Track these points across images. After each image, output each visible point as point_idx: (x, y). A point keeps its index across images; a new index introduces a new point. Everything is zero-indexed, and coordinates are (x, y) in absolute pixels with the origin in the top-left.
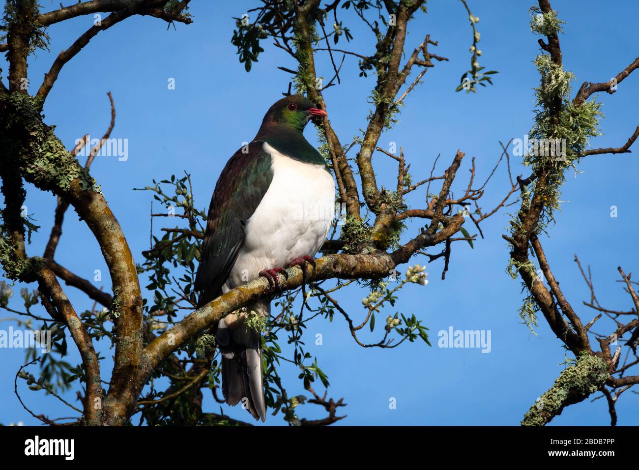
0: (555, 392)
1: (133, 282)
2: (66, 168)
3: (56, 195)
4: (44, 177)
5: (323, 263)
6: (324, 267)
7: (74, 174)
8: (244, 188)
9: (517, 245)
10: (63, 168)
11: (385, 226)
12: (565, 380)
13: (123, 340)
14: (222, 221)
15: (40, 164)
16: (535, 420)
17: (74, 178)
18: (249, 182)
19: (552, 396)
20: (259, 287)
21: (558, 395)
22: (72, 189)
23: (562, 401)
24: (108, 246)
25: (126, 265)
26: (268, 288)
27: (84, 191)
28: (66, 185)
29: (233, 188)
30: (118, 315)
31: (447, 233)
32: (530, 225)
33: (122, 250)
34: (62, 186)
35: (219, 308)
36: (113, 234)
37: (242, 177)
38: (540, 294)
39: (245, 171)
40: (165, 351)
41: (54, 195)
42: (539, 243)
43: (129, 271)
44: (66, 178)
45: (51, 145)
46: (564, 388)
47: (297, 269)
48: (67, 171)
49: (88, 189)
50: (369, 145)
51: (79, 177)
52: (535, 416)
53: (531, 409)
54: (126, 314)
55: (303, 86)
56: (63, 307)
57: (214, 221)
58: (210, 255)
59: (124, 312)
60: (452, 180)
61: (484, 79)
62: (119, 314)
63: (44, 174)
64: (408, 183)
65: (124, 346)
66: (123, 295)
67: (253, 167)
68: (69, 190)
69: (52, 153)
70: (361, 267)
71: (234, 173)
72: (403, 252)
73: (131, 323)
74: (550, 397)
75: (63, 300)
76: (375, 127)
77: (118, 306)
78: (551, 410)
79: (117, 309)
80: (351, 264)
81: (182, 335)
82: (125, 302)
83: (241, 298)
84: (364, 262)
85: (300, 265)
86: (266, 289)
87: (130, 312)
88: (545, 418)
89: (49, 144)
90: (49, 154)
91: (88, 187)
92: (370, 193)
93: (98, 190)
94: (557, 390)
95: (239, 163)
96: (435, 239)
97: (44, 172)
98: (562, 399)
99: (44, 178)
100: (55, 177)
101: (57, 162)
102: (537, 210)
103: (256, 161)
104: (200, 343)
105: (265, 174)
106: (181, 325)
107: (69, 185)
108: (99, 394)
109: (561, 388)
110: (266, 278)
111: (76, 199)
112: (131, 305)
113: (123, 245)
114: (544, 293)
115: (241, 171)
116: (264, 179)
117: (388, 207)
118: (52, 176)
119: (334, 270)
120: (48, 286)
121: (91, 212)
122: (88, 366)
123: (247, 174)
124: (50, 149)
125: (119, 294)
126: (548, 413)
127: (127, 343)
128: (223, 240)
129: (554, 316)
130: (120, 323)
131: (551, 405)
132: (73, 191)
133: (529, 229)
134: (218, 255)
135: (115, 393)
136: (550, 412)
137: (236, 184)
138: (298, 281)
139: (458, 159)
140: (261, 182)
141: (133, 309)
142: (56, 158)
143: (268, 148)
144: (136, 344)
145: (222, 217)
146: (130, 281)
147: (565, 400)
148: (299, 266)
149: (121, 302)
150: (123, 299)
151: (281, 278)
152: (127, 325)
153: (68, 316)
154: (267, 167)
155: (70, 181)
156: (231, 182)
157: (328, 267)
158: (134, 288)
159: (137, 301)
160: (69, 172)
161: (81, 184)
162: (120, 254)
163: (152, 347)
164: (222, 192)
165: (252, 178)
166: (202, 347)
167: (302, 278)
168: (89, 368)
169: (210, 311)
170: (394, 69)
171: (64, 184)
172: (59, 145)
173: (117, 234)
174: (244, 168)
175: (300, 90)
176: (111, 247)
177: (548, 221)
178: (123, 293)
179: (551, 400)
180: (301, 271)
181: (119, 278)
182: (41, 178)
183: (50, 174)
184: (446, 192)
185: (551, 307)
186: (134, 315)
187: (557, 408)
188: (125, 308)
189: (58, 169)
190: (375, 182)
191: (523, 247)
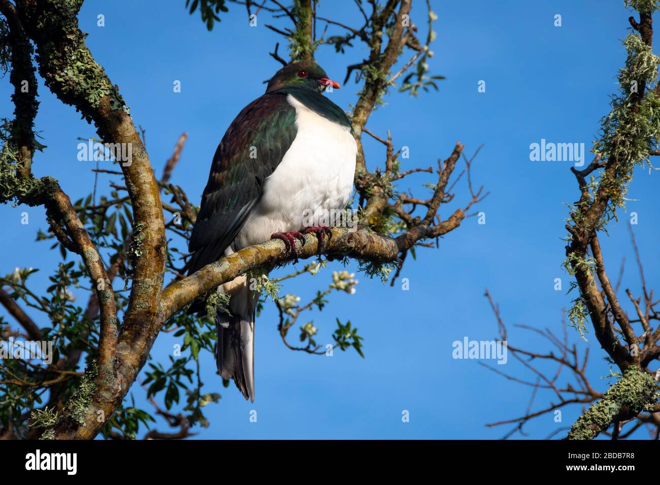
0: (607, 405)
1: (160, 220)
2: (97, 82)
3: (80, 111)
4: (73, 87)
5: (338, 235)
6: (339, 240)
7: (105, 90)
8: (261, 140)
9: (578, 239)
10: (94, 81)
11: (379, 211)
12: (618, 394)
13: (143, 283)
14: (233, 175)
15: (70, 73)
16: (585, 432)
17: (105, 95)
18: (268, 135)
19: (603, 408)
20: (276, 249)
21: (610, 409)
22: (101, 107)
23: (613, 416)
24: (134, 175)
25: (153, 199)
26: (284, 252)
27: (115, 110)
28: (95, 101)
29: (248, 140)
30: (139, 253)
31: (447, 226)
32: (593, 219)
33: (151, 182)
34: (92, 101)
35: (236, 265)
36: (142, 163)
37: (260, 128)
38: (594, 296)
39: (264, 123)
40: (180, 302)
41: (77, 111)
42: (598, 241)
43: (156, 206)
44: (96, 92)
45: (83, 54)
46: (616, 402)
47: (312, 237)
48: (98, 85)
49: (119, 109)
50: (359, 122)
51: (110, 94)
52: (585, 428)
53: (578, 420)
54: (149, 253)
55: (299, 47)
56: (79, 235)
57: (221, 174)
58: (215, 212)
59: (148, 251)
60: (451, 171)
61: (430, 83)
62: (141, 253)
63: (74, 85)
64: (395, 169)
65: (143, 288)
66: (148, 232)
67: (274, 120)
68: (98, 106)
69: (82, 63)
70: (370, 247)
71: (250, 124)
72: (407, 239)
73: (154, 264)
74: (601, 409)
75: (79, 228)
76: (366, 104)
77: (140, 243)
78: (601, 423)
79: (138, 246)
80: (363, 241)
81: (198, 288)
82: (149, 240)
83: (258, 257)
84: (373, 242)
85: (315, 232)
86: (282, 252)
87: (154, 252)
88: (594, 432)
89: (81, 52)
90: (79, 64)
91: (119, 106)
92: (360, 173)
93: (128, 112)
94: (609, 403)
95: (257, 114)
96: (435, 231)
97: (74, 82)
98: (614, 413)
99: (73, 89)
100: (85, 90)
101: (89, 74)
102: (602, 203)
103: (278, 114)
104: (212, 300)
105: (287, 129)
106: (198, 277)
107: (99, 102)
108: (115, 338)
109: (613, 401)
110: (282, 241)
111: (104, 118)
112: (155, 244)
113: (151, 177)
114: (597, 296)
115: (259, 123)
116: (287, 135)
117: (382, 190)
118: (82, 88)
119: (348, 244)
120: (62, 211)
121: (119, 135)
122: (106, 305)
123: (266, 126)
124: (81, 58)
125: (143, 230)
126: (598, 427)
127: (147, 286)
128: (232, 196)
129: (604, 323)
130: (141, 262)
131: (602, 418)
132: (102, 108)
133: (592, 224)
134: (224, 213)
135: (129, 341)
136: (600, 426)
137: (253, 136)
138: (312, 249)
139: (458, 150)
140: (282, 136)
141: (158, 249)
142: (87, 69)
143: (293, 100)
144: (157, 289)
145: (232, 170)
146: (157, 218)
147: (616, 415)
148: (315, 234)
149: (144, 240)
150: (147, 237)
151: (298, 243)
152: (149, 265)
153: (85, 246)
154: (290, 122)
155: (101, 97)
156: (247, 133)
157: (342, 240)
158: (160, 226)
159: (162, 241)
160: (100, 86)
161: (112, 103)
162: (148, 186)
163: (167, 296)
164: (234, 143)
165: (272, 131)
166: (213, 305)
167: (317, 248)
168: (105, 307)
169: (228, 267)
170: (395, 44)
171: (94, 99)
172: (89, 55)
173: (145, 164)
174: (263, 120)
175: (296, 51)
176: (138, 177)
177: (609, 219)
178: (148, 230)
179: (602, 413)
180: (316, 239)
181: (144, 212)
182: (70, 89)
183: (80, 86)
184: (445, 184)
185: (603, 312)
186: (158, 255)
187: (607, 423)
188: (149, 247)
189: (89, 81)
190: (365, 162)
191: (584, 242)
